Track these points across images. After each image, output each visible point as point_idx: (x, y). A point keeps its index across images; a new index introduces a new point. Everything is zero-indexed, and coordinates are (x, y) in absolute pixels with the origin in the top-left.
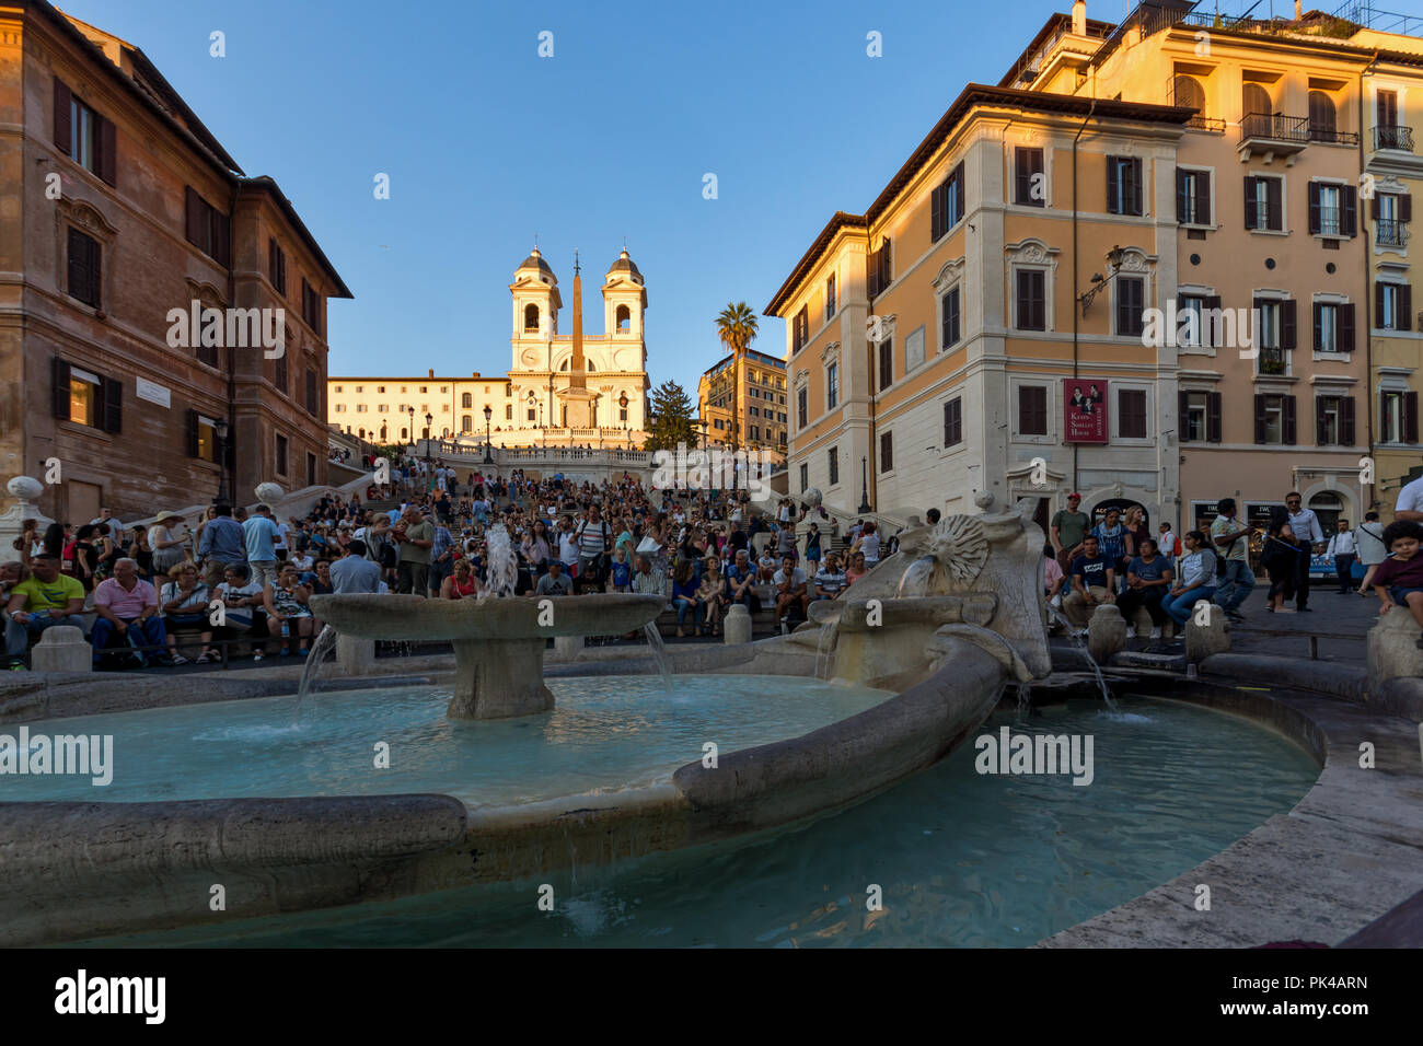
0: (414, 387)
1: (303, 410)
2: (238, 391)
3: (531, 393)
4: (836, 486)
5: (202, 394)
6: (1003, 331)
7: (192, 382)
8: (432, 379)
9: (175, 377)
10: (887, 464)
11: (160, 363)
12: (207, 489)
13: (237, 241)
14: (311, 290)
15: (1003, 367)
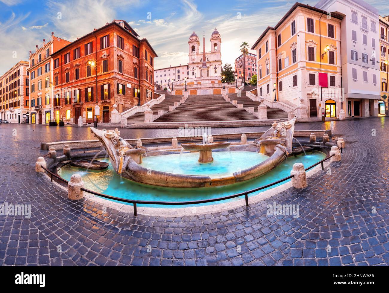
0: (167, 70)
1: (150, 83)
2: (140, 82)
3: (193, 68)
4: (269, 94)
5: (135, 84)
6: (305, 61)
7: (134, 82)
8: (171, 68)
9: (132, 82)
10: (281, 89)
11: (130, 80)
12: (136, 102)
13: (140, 52)
14: (151, 58)
15: (305, 69)
